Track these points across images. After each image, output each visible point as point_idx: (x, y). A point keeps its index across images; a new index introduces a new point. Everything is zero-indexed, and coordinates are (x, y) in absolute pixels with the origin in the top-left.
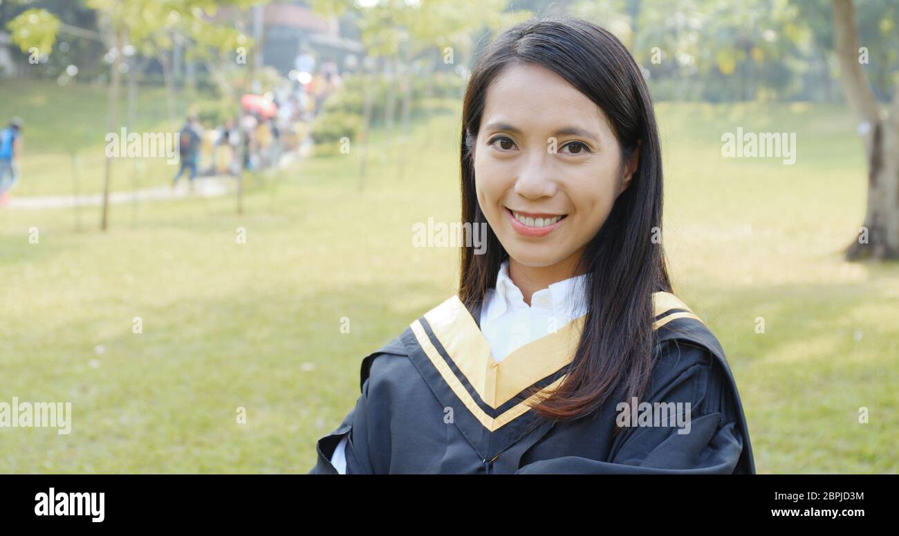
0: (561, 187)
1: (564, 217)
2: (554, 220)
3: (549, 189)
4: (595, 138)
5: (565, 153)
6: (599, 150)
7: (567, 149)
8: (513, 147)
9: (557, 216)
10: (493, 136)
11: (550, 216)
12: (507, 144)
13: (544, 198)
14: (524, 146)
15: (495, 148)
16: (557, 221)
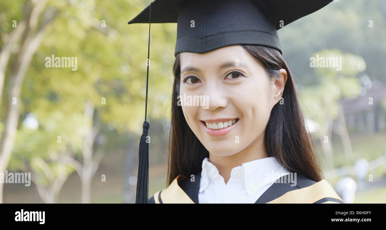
0: (231, 101)
1: (237, 120)
2: (230, 123)
3: (222, 102)
4: (245, 67)
5: (229, 79)
6: (251, 74)
7: (230, 77)
8: (199, 81)
9: (232, 120)
10: (185, 76)
11: (227, 120)
12: (195, 80)
13: (220, 108)
14: (204, 79)
15: (188, 84)
16: (233, 124)
